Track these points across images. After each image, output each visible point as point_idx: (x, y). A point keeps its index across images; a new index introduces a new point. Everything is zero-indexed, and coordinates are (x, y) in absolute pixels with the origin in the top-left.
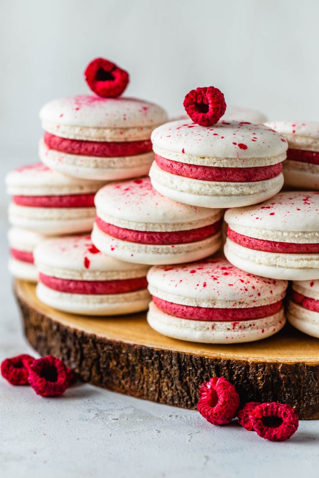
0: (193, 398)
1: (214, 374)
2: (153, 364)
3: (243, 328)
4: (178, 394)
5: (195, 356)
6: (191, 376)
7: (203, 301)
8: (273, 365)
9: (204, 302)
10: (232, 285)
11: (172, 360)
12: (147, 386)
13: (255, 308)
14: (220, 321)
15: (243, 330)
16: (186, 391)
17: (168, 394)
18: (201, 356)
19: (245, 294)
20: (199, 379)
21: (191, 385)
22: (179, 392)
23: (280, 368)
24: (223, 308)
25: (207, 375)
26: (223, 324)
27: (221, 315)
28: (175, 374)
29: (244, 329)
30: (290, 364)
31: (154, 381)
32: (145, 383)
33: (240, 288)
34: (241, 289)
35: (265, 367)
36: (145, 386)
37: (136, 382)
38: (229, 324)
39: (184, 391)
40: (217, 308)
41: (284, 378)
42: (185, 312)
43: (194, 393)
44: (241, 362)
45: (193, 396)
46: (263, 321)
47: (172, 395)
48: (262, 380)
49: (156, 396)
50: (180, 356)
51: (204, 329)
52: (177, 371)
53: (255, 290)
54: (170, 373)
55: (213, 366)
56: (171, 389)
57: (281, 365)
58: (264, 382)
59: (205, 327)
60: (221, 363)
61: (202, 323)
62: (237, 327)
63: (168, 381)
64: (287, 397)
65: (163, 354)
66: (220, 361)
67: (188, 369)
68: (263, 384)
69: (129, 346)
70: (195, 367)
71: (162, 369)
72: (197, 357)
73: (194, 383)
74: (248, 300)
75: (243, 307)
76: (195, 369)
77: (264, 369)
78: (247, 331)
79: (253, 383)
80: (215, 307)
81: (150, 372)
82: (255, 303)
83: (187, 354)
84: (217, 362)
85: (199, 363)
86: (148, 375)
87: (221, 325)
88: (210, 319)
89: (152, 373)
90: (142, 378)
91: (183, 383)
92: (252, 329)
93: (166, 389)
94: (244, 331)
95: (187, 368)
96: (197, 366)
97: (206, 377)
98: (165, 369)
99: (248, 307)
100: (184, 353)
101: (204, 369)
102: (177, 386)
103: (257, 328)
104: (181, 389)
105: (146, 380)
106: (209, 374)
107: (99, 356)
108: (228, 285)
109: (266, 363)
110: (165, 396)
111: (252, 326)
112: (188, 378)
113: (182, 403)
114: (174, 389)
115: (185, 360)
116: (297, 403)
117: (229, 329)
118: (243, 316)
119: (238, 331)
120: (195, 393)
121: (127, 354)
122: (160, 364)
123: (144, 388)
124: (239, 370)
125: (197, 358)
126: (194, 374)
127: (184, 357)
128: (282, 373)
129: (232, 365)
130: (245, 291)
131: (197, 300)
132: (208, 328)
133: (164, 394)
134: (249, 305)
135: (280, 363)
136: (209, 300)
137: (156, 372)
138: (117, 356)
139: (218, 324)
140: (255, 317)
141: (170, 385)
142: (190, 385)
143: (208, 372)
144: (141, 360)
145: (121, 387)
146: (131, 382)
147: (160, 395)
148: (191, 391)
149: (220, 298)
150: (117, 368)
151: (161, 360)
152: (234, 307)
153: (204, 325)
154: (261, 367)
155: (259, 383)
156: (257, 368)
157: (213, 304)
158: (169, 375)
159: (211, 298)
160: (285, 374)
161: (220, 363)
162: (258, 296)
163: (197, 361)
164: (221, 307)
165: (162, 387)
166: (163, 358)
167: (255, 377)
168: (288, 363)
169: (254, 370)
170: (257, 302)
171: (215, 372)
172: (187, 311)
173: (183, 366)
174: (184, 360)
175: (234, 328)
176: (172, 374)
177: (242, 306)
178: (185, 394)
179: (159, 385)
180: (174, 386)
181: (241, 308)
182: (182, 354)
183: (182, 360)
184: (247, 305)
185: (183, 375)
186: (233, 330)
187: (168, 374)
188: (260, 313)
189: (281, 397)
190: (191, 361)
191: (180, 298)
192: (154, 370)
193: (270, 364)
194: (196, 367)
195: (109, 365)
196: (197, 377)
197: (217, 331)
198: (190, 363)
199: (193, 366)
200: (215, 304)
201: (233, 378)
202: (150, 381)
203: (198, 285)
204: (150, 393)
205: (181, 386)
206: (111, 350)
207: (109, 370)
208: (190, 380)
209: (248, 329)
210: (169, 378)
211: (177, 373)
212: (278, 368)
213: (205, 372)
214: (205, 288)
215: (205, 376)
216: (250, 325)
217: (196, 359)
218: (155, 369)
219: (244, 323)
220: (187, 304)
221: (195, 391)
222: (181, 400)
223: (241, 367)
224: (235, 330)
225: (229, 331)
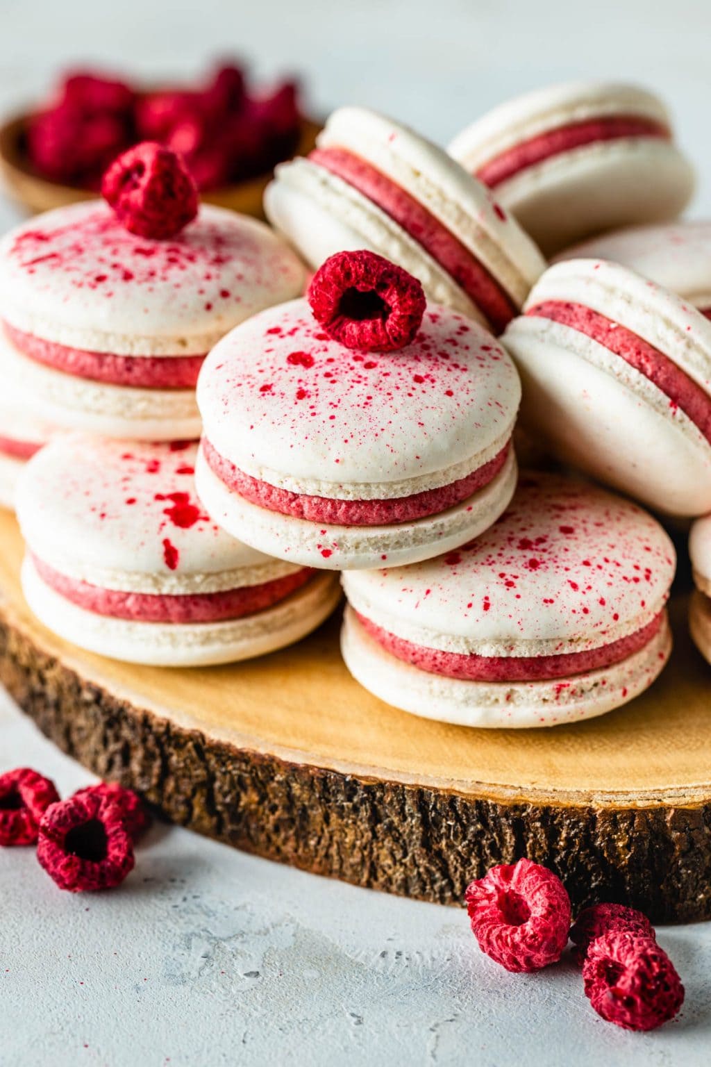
0: (458, 885)
1: (508, 835)
2: (356, 809)
3: (579, 693)
4: (419, 874)
5: (462, 799)
6: (452, 838)
7: (484, 641)
8: (652, 813)
9: (485, 643)
10: (552, 601)
11: (404, 804)
12: (339, 853)
13: (605, 647)
14: (524, 682)
15: (580, 699)
16: (439, 869)
17: (394, 873)
18: (479, 799)
19: (583, 622)
20: (472, 846)
21: (452, 857)
22: (422, 870)
23: (669, 818)
24: (533, 656)
25: (492, 837)
26: (532, 690)
27: (527, 670)
28: (412, 833)
29: (581, 696)
30: (692, 807)
31: (358, 843)
32: (335, 846)
33: (573, 608)
34: (574, 611)
35: (634, 819)
36: (333, 850)
37: (312, 843)
38: (547, 689)
39: (433, 869)
40: (518, 656)
41: (679, 839)
42: (441, 663)
43: (458, 873)
44: (576, 811)
45: (457, 880)
46: (623, 669)
47: (403, 876)
48: (627, 847)
49: (362, 875)
50: (426, 798)
51: (488, 702)
52: (418, 828)
53: (605, 607)
54: (398, 831)
55: (507, 820)
56: (402, 864)
57: (672, 812)
58: (633, 851)
59: (489, 698)
60: (528, 814)
61: (483, 688)
62: (565, 694)
63: (394, 847)
64: (684, 876)
65: (383, 791)
66: (524, 810)
67: (444, 824)
68: (629, 856)
69: (293, 769)
70: (461, 819)
71: (380, 821)
72: (468, 800)
73: (459, 853)
74: (591, 632)
75: (579, 650)
76: (462, 825)
77: (632, 824)
78: (589, 698)
79: (605, 855)
80: (513, 654)
81: (347, 825)
82: (607, 634)
83: (441, 793)
84: (518, 813)
85: (473, 813)
86: (342, 831)
87: (528, 692)
88: (501, 679)
89: (351, 827)
90: (327, 834)
91: (433, 852)
92: (599, 693)
93: (389, 862)
94: (581, 701)
95: (441, 822)
96: (468, 819)
97: (488, 842)
98: (387, 821)
99: (589, 649)
100: (436, 790)
101: (485, 824)
102: (416, 857)
103: (612, 689)
104: (427, 865)
105: (335, 838)
106: (497, 835)
107: (212, 778)
108: (542, 602)
109: (636, 810)
110: (386, 876)
111: (600, 686)
112: (444, 842)
113: (429, 894)
114: (408, 864)
115: (438, 805)
116: (707, 888)
117: (545, 700)
118: (579, 666)
119: (566, 703)
120: (461, 872)
121: (287, 784)
122: (374, 810)
123: (332, 856)
124: (573, 828)
125: (468, 804)
126: (461, 836)
127: (436, 800)
128: (674, 829)
129: (554, 818)
130: (582, 614)
131: (471, 640)
132: (497, 700)
133: (385, 872)
134: (592, 645)
135: (669, 808)
136: (498, 640)
137: (364, 826)
138: (261, 786)
139: (520, 689)
140: (606, 663)
141: (399, 855)
142: (449, 856)
143: (493, 831)
144: (325, 798)
145: (272, 849)
146: (297, 841)
147: (373, 874)
148: (452, 870)
149: (526, 635)
150: (261, 809)
151: (376, 803)
152: (557, 653)
153: (486, 693)
154: (623, 820)
155: (620, 855)
156: (615, 824)
157: (508, 649)
158: (397, 835)
159: (505, 637)
160: (683, 831)
161: (524, 814)
162: (614, 621)
163: (468, 810)
164: (527, 655)
165: (378, 857)
166: (381, 800)
167: (611, 842)
168: (687, 807)
169: (607, 827)
170: (611, 633)
171: (514, 833)
172: (444, 661)
173: (432, 818)
174: (434, 806)
175: (557, 698)
176: (404, 832)
177: (576, 648)
178: (438, 875)
179: (371, 852)
180: (408, 858)
181: (573, 651)
182: (431, 793)
183: (431, 807)
184: (587, 643)
185: (431, 835)
186: (555, 702)
187: (394, 833)
188: (617, 654)
189: (670, 878)
190: (453, 808)
191: (426, 634)
192: (359, 823)
193: (644, 812)
194: (465, 821)
195: (238, 798)
196: (467, 842)
197: (519, 706)
198: (450, 813)
199: (458, 819)
200: (512, 649)
201: (558, 844)
202: (346, 843)
203: (470, 605)
204: (347, 868)
205: (427, 859)
206: (246, 772)
207: (240, 810)
208: (450, 846)
209: (589, 694)
210: (396, 840)
211: (418, 832)
212: (665, 818)
213: (487, 832)
214: (487, 612)
215: (487, 839)
216: (596, 685)
217: (465, 806)
218: (361, 820)
219: (582, 683)
220: (446, 647)
221: (460, 869)
222: (428, 887)
223: (577, 822)
224: (561, 700)
225: (546, 704)
